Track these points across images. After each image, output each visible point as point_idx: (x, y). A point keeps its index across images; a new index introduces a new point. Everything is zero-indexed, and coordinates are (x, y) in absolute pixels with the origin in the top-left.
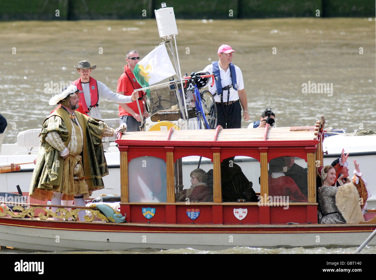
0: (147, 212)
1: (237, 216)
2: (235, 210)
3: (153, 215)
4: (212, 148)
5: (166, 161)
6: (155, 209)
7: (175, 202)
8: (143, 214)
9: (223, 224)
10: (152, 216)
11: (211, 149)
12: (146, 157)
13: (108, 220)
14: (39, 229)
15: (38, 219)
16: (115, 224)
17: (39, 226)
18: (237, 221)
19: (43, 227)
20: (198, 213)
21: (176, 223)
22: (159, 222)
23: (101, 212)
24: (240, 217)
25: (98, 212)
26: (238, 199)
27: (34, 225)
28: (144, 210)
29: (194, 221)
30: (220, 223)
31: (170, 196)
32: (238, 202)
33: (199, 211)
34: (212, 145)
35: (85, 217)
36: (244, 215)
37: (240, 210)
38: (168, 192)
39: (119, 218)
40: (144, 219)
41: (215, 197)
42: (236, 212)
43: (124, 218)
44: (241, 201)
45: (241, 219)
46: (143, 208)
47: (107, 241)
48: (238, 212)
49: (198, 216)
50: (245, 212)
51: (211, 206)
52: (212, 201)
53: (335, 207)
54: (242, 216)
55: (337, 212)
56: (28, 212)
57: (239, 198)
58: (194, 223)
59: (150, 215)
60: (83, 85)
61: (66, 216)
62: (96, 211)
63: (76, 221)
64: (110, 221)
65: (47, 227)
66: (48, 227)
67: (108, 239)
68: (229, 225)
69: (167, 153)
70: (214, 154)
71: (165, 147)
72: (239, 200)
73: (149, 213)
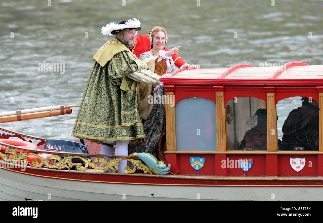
0: (195, 162)
1: (294, 167)
2: (291, 160)
3: (202, 165)
4: (265, 87)
5: (215, 103)
6: (204, 158)
7: (227, 150)
8: (191, 165)
9: (278, 176)
10: (201, 167)
11: (264, 89)
12: (194, 98)
13: (151, 171)
14: (78, 182)
16: (157, 176)
17: (77, 179)
18: (294, 173)
19: (82, 179)
20: (251, 163)
21: (227, 175)
22: (209, 174)
23: (143, 162)
24: (297, 168)
25: (140, 162)
26: (295, 147)
27: (71, 177)
28: (192, 160)
29: (246, 173)
30: (274, 175)
31: (219, 143)
32: (296, 150)
33: (253, 161)
34: (265, 84)
35: (126, 168)
36: (302, 166)
37: (297, 160)
38: (217, 138)
39: (162, 169)
40: (193, 171)
41: (269, 145)
42: (293, 163)
43: (168, 168)
44: (299, 149)
46: (191, 158)
47: (151, 196)
48: (295, 163)
49: (251, 167)
50: (303, 163)
51: (264, 155)
52: (266, 149)
54: (299, 167)
56: (65, 162)
57: (297, 146)
58: (246, 175)
59: (199, 166)
61: (105, 167)
62: (137, 161)
63: (116, 172)
64: (153, 173)
65: (86, 180)
66: (88, 180)
67: (152, 194)
68: (286, 177)
69: (216, 93)
70: (268, 95)
71: (214, 87)
72: (297, 149)
73: (197, 164)
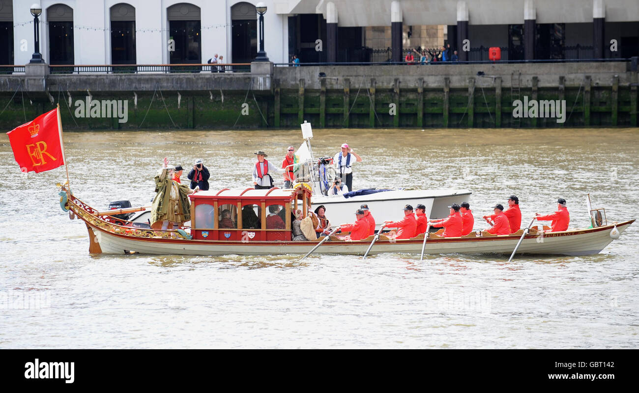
1: (250, 236)
4: (237, 200)
5: (213, 206)
6: (208, 232)
7: (219, 228)
10: (207, 236)
12: (204, 204)
13: (184, 238)
15: (149, 237)
16: (187, 240)
19: (150, 241)
20: (230, 234)
22: (210, 239)
23: (180, 234)
26: (250, 227)
27: (146, 240)
28: (203, 233)
29: (228, 239)
31: (215, 225)
34: (237, 198)
37: (251, 233)
38: (215, 223)
39: (189, 237)
40: (203, 238)
42: (249, 234)
43: (191, 237)
45: (251, 238)
49: (230, 236)
50: (254, 234)
51: (236, 231)
52: (237, 228)
53: (301, 231)
54: (252, 236)
55: (302, 234)
56: (143, 233)
58: (228, 240)
60: (261, 163)
61: (162, 236)
62: (178, 233)
65: (153, 241)
67: (184, 248)
69: (214, 202)
70: (238, 203)
71: (213, 199)
73: (205, 235)
